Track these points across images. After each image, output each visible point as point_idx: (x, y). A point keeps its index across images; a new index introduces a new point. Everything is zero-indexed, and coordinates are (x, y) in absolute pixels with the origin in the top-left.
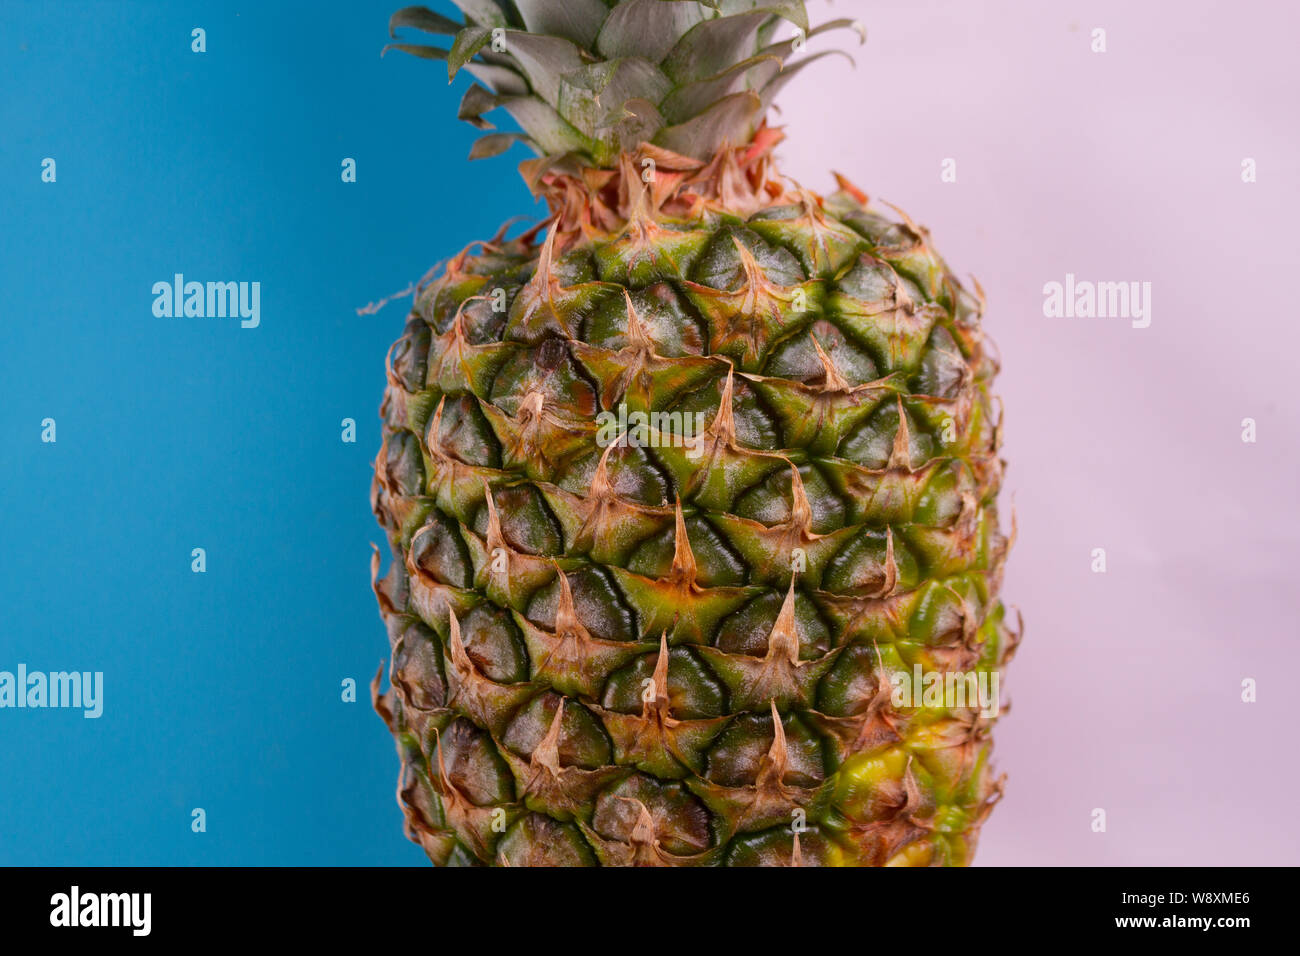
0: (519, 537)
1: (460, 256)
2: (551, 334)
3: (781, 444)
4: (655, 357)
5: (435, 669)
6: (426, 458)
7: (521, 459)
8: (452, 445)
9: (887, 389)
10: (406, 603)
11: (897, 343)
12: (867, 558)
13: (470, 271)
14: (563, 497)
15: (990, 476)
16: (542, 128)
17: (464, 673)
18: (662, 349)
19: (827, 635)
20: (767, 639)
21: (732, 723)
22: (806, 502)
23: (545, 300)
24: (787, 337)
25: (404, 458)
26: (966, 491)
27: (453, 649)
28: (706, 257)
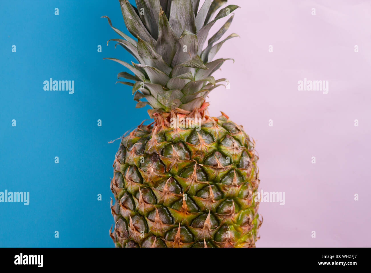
0: (147, 200)
1: (133, 131)
2: (155, 153)
3: (207, 180)
4: (179, 160)
5: (126, 228)
6: (125, 180)
7: (147, 182)
8: (131, 178)
9: (232, 167)
10: (119, 212)
11: (234, 156)
12: (227, 206)
13: (135, 136)
14: (157, 191)
15: (256, 185)
16: (153, 102)
17: (133, 230)
18: (180, 158)
19: (217, 223)
20: (203, 224)
21: (195, 243)
22: (213, 193)
23: (154, 145)
24: (209, 155)
25: (119, 179)
26: (250, 190)
27: (130, 225)
28: (191, 136)
